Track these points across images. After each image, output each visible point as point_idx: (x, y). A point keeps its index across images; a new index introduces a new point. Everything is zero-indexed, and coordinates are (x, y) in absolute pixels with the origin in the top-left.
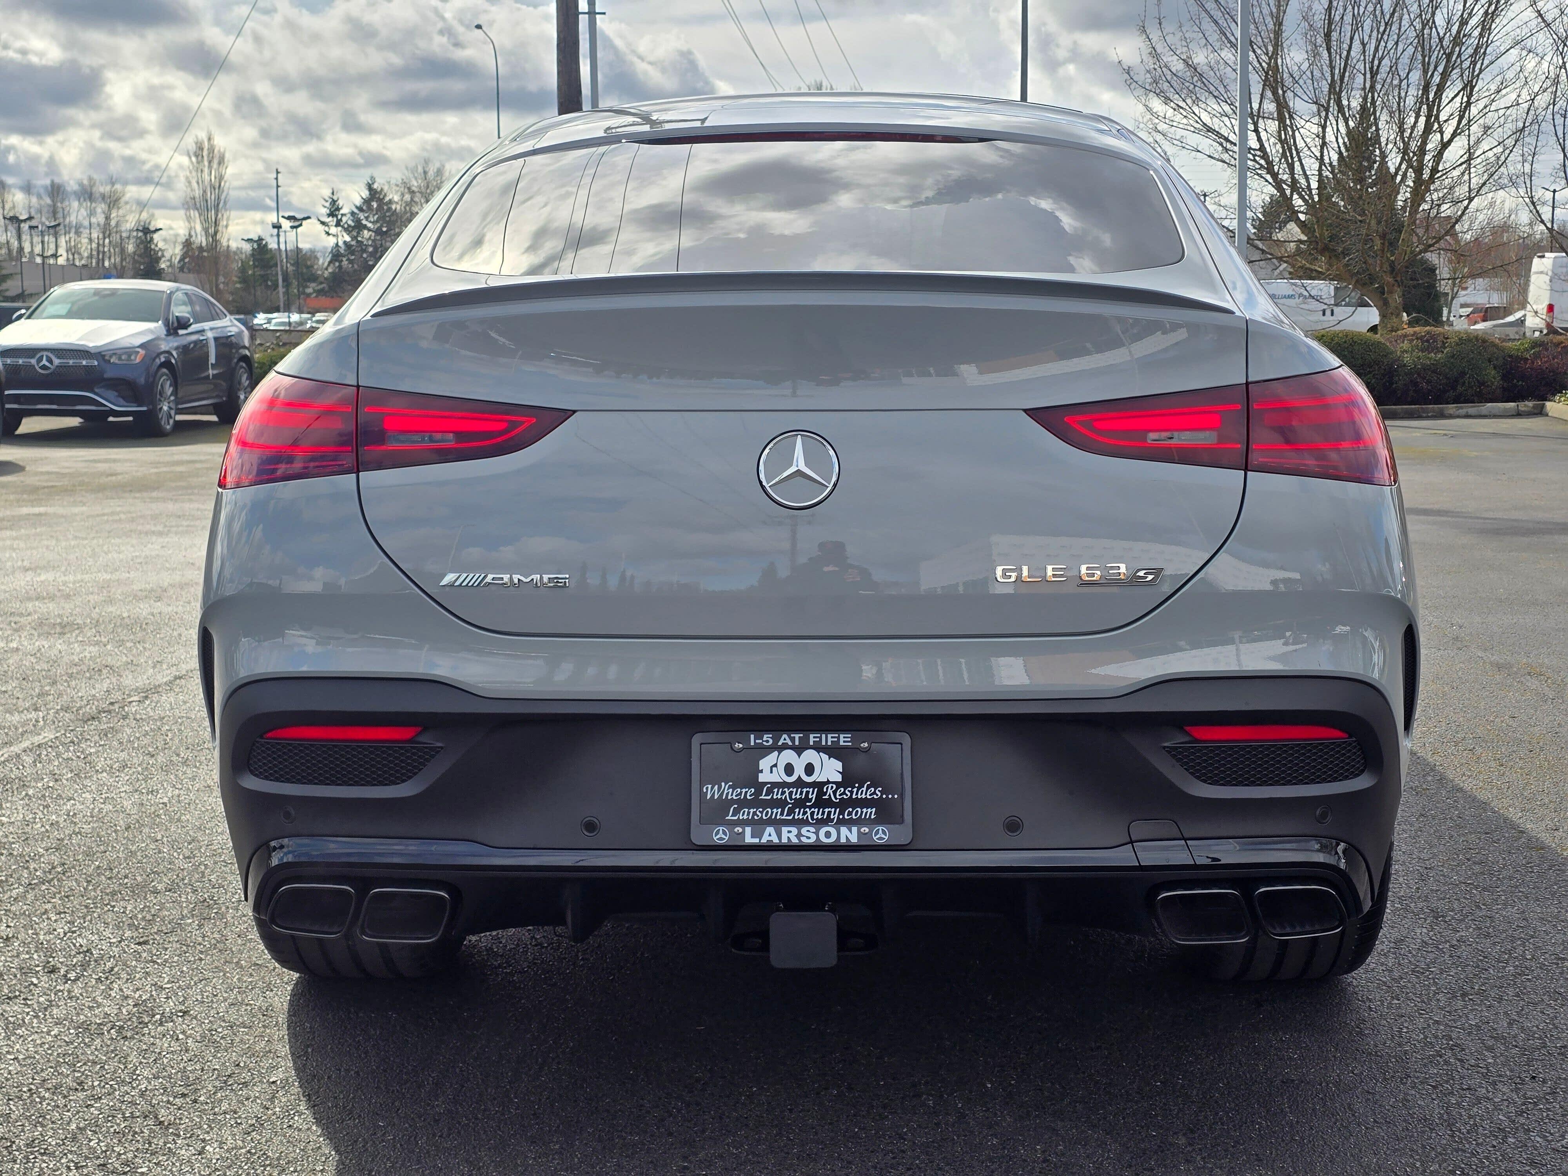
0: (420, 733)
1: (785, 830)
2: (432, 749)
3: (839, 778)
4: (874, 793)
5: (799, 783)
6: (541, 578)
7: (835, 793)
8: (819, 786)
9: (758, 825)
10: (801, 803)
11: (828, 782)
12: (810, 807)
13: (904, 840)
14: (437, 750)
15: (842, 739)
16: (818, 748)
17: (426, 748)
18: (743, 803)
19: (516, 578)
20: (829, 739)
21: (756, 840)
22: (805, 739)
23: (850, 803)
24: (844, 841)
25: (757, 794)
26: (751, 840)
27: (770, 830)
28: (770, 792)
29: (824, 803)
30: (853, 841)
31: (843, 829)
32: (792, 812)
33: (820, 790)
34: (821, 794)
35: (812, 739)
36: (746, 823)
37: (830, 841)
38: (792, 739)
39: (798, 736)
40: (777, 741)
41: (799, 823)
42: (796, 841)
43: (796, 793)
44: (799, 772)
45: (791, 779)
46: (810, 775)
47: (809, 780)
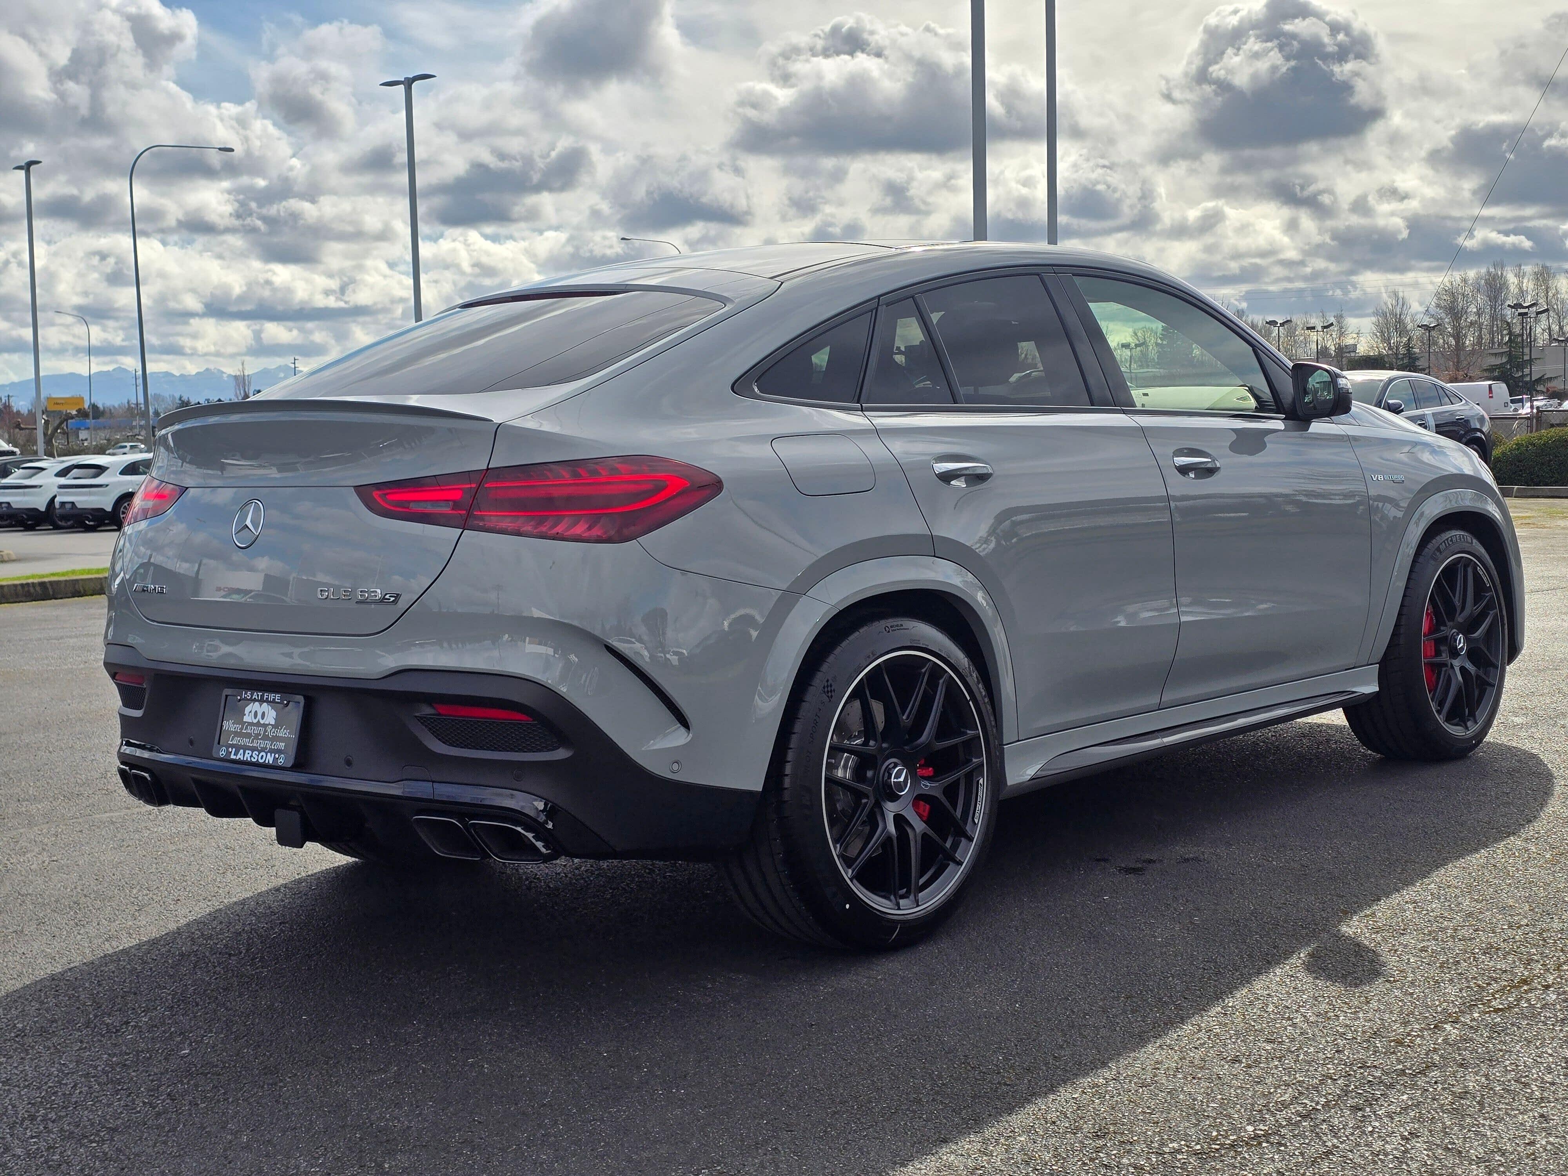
1: (247, 752)
3: (273, 722)
5: (258, 724)
7: (271, 731)
8: (265, 726)
9: (238, 747)
10: (257, 737)
11: (269, 725)
12: (260, 739)
13: (289, 764)
15: (277, 698)
16: (268, 702)
18: (237, 734)
20: (271, 696)
21: (235, 757)
22: (262, 696)
23: (276, 739)
24: (267, 762)
25: (241, 729)
26: (233, 757)
27: (241, 751)
28: (246, 728)
29: (266, 737)
30: (271, 762)
31: (269, 754)
32: (252, 742)
33: (265, 729)
34: (266, 731)
35: (265, 697)
36: (232, 746)
37: (261, 761)
38: (258, 696)
39: (260, 694)
40: (252, 697)
41: (253, 749)
42: (249, 759)
43: (255, 730)
44: (259, 716)
45: (255, 721)
46: (263, 719)
47: (262, 722)
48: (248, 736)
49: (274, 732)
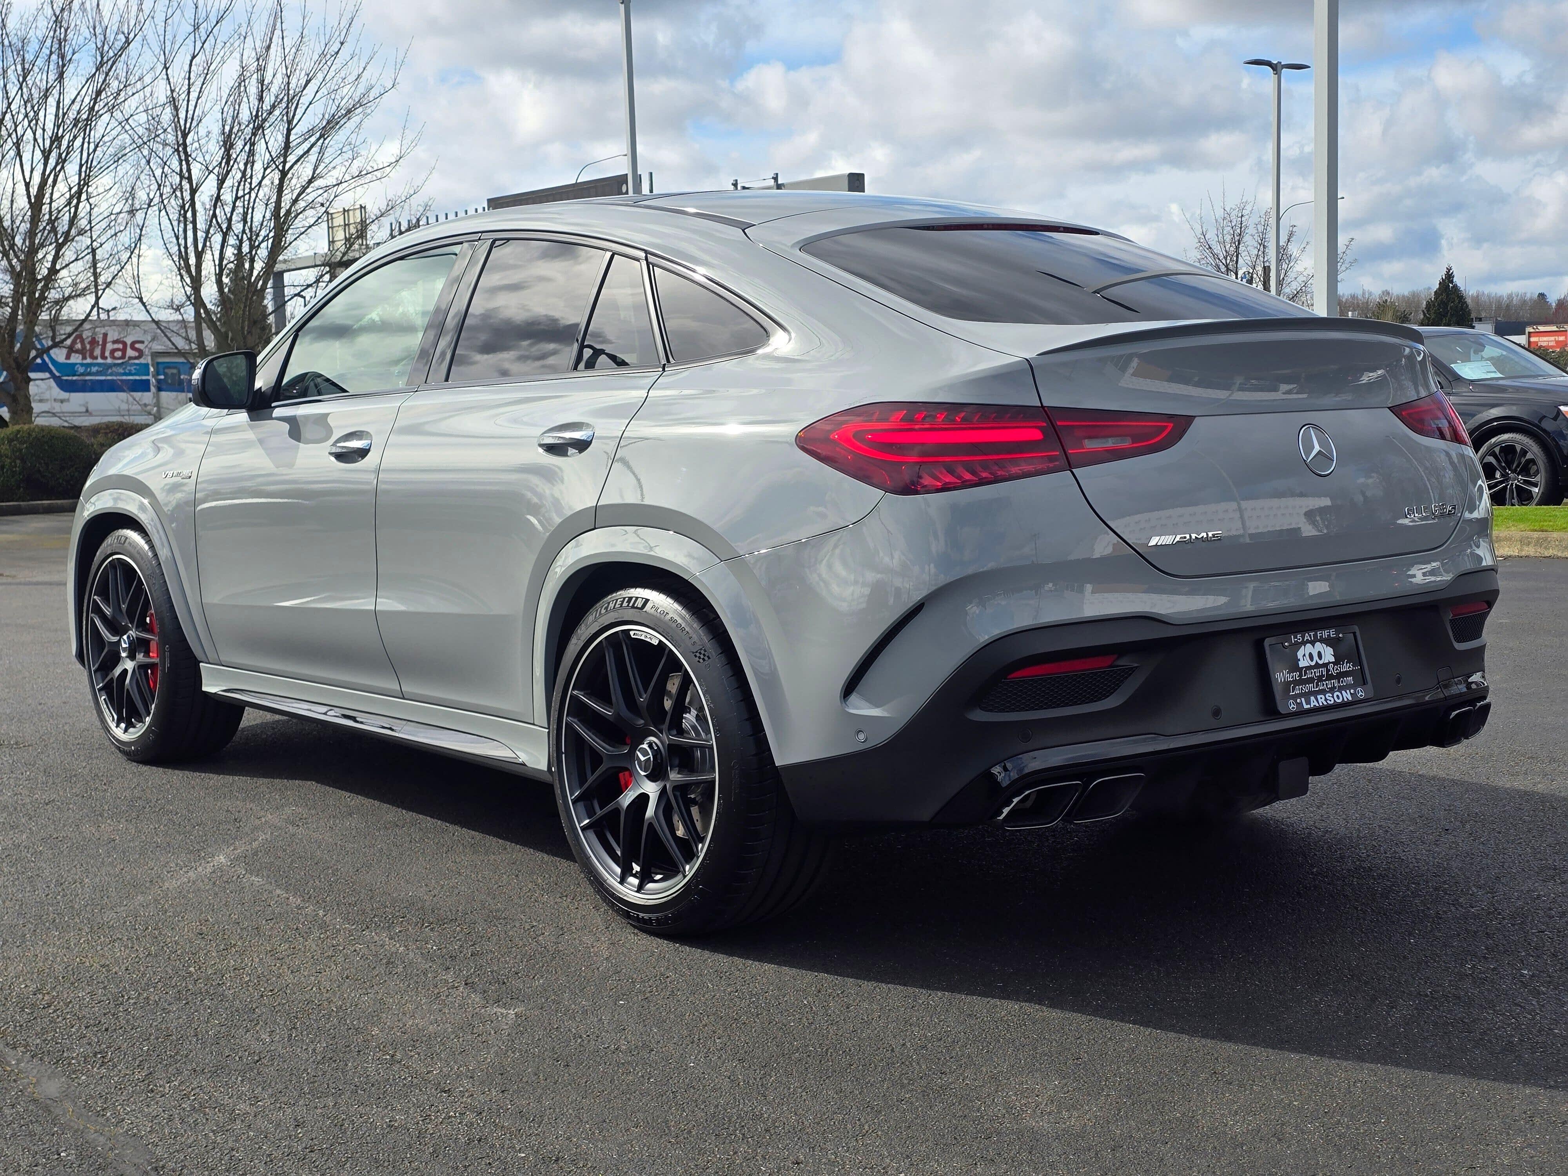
0: (1118, 658)
1: (1319, 697)
2: (1132, 668)
3: (1332, 659)
4: (1350, 667)
5: (1317, 666)
6: (1207, 534)
7: (1333, 669)
8: (1325, 665)
9: (1307, 695)
10: (1320, 679)
11: (1329, 663)
12: (1325, 680)
13: (1371, 695)
14: (1133, 670)
15: (1331, 633)
16: (1322, 641)
17: (1127, 669)
18: (1297, 683)
19: (1194, 536)
20: (1325, 634)
21: (1308, 706)
22: (1315, 636)
23: (1341, 675)
24: (1346, 700)
25: (1300, 675)
26: (1306, 707)
27: (1312, 698)
28: (1306, 673)
29: (1330, 677)
30: (1350, 699)
31: (1343, 692)
32: (1317, 685)
33: (1327, 668)
34: (1328, 671)
35: (1319, 635)
36: (1300, 695)
37: (1340, 701)
38: (1310, 636)
39: (1312, 634)
40: (1303, 639)
41: (1323, 692)
42: (1325, 703)
43: (1317, 672)
44: (1316, 658)
45: (1313, 663)
46: (1320, 659)
47: (1321, 662)
48: (1310, 680)
49: (1337, 669)
